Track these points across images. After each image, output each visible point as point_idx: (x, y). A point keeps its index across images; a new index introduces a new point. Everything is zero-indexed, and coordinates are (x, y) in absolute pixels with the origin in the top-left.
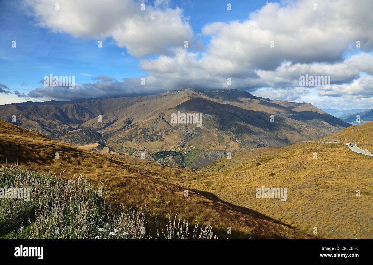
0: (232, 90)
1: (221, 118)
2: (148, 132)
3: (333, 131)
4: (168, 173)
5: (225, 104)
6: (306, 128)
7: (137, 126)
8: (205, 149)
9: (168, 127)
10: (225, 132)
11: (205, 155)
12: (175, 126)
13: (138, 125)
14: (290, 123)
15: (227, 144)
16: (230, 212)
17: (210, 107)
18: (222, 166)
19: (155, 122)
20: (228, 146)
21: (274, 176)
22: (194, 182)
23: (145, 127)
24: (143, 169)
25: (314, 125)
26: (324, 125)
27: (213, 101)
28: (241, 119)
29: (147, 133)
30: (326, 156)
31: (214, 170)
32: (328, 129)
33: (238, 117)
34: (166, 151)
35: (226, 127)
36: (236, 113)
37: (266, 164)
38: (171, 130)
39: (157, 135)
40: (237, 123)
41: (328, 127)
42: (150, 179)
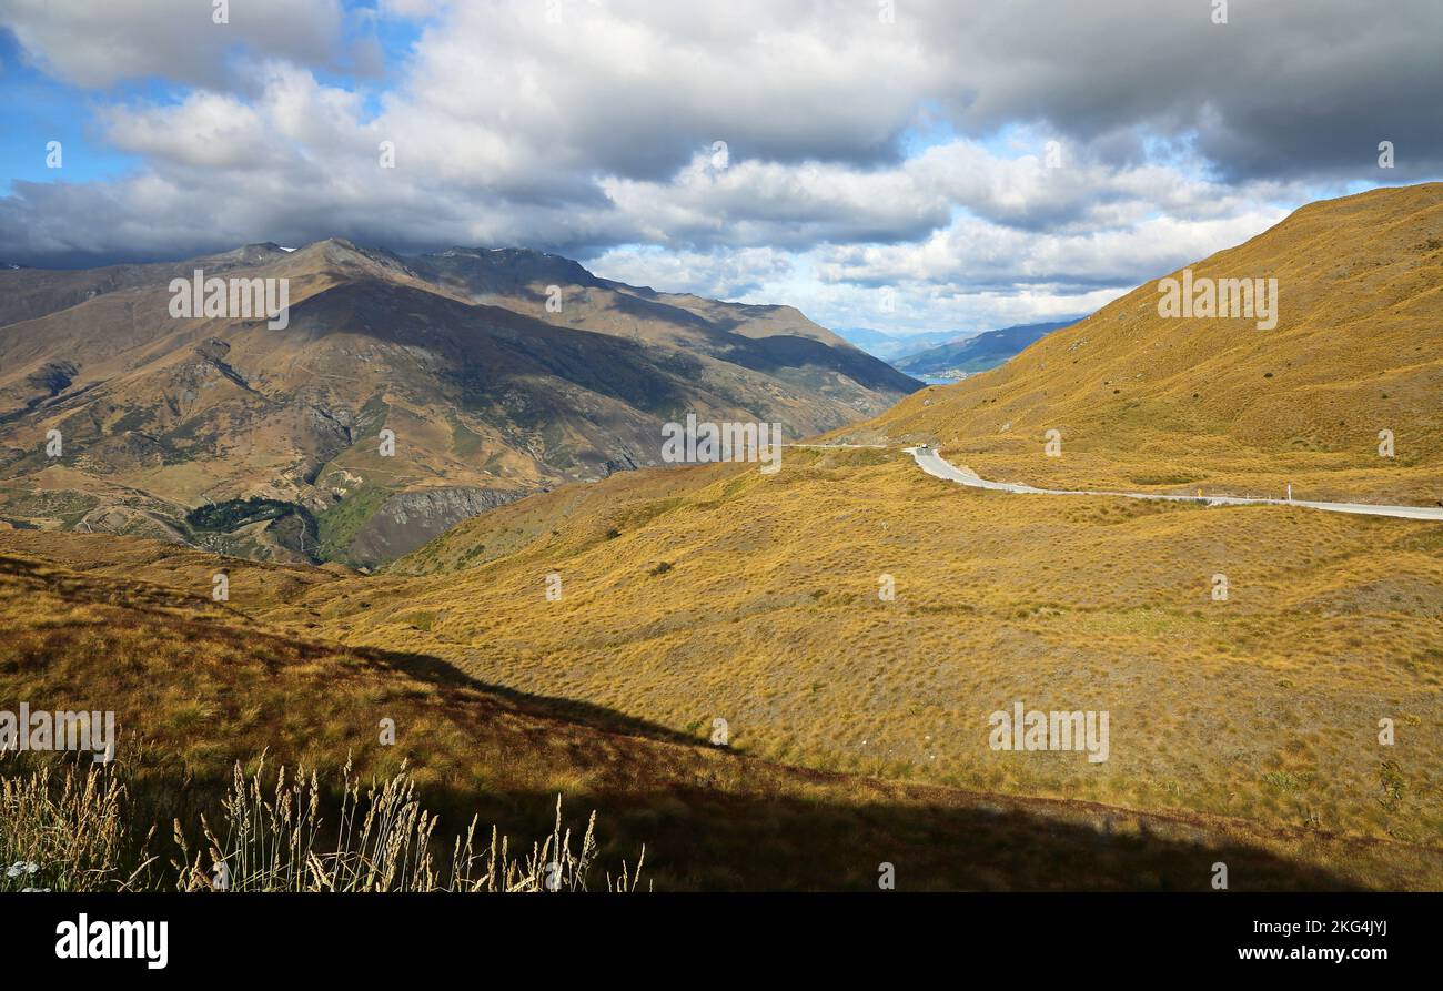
0: (508, 252)
1: (469, 361)
2: (154, 425)
3: (867, 405)
4: (250, 591)
5: (481, 308)
6: (780, 398)
7: (97, 397)
8: (405, 486)
9: (244, 400)
10: (482, 417)
11: (407, 511)
12: (276, 396)
13: (104, 395)
14: (726, 378)
15: (495, 463)
16: (509, 722)
17: (423, 318)
18: (472, 548)
19: (183, 380)
20: (496, 471)
21: (670, 575)
22: (362, 620)
23: (137, 404)
24: (135, 583)
25: (807, 386)
26: (842, 385)
27: (434, 295)
28: (544, 362)
29: (146, 429)
30: (846, 492)
31: (441, 565)
32: (853, 400)
33: (534, 356)
34: (237, 501)
35: (488, 396)
36: (524, 343)
37: (639, 531)
38: (257, 411)
39: (197, 433)
40: (530, 380)
41: (851, 394)
42: (165, 624)
